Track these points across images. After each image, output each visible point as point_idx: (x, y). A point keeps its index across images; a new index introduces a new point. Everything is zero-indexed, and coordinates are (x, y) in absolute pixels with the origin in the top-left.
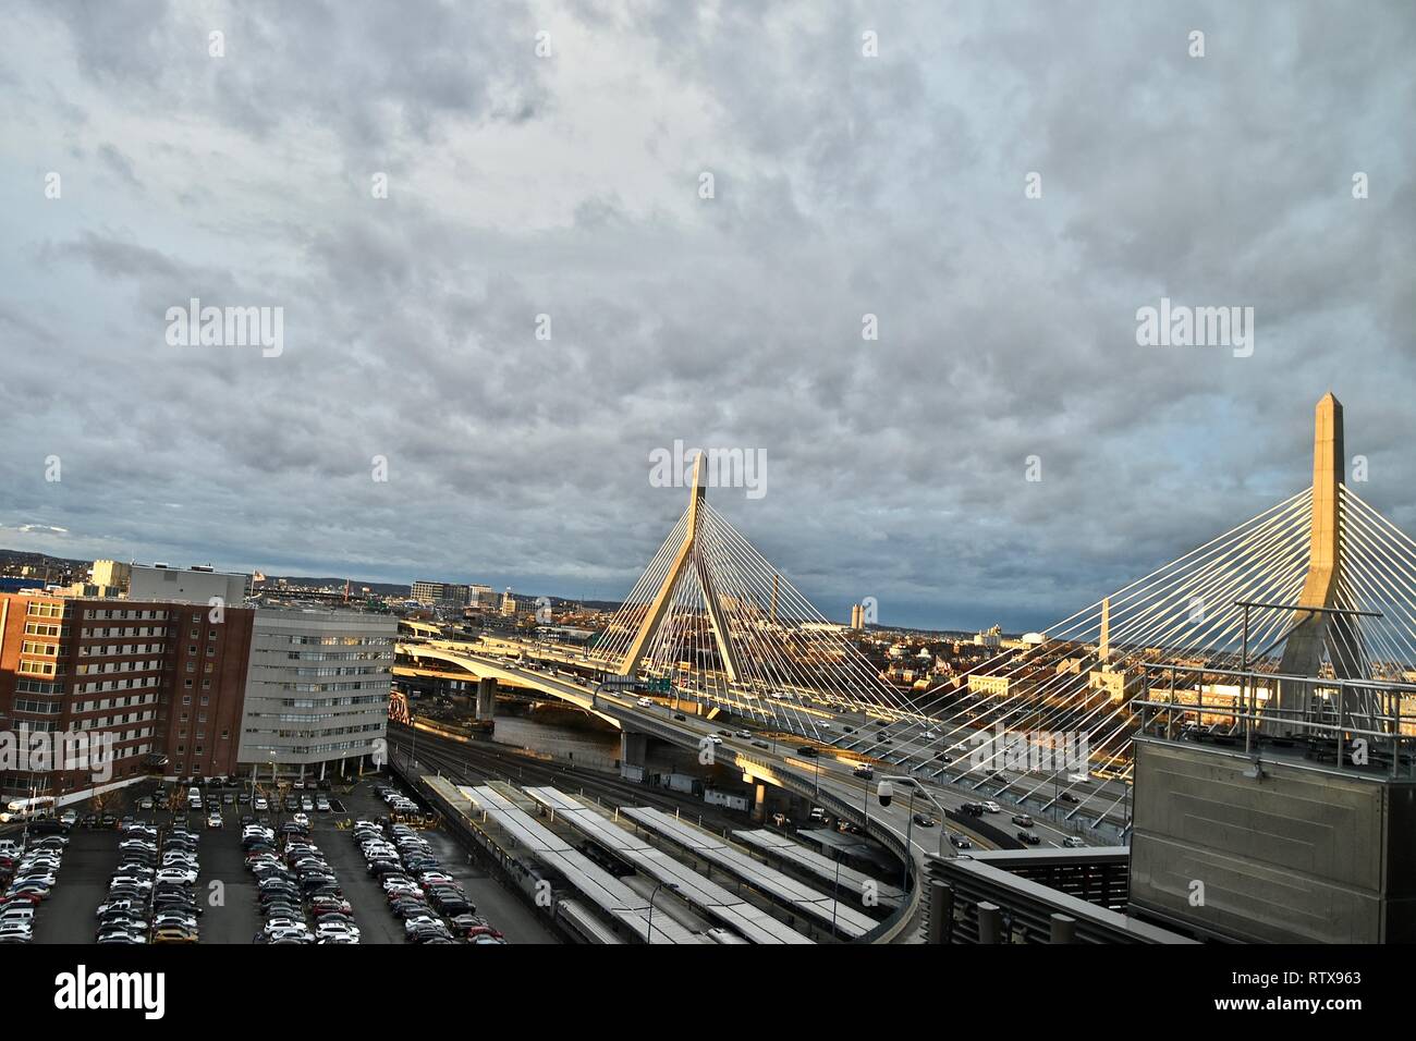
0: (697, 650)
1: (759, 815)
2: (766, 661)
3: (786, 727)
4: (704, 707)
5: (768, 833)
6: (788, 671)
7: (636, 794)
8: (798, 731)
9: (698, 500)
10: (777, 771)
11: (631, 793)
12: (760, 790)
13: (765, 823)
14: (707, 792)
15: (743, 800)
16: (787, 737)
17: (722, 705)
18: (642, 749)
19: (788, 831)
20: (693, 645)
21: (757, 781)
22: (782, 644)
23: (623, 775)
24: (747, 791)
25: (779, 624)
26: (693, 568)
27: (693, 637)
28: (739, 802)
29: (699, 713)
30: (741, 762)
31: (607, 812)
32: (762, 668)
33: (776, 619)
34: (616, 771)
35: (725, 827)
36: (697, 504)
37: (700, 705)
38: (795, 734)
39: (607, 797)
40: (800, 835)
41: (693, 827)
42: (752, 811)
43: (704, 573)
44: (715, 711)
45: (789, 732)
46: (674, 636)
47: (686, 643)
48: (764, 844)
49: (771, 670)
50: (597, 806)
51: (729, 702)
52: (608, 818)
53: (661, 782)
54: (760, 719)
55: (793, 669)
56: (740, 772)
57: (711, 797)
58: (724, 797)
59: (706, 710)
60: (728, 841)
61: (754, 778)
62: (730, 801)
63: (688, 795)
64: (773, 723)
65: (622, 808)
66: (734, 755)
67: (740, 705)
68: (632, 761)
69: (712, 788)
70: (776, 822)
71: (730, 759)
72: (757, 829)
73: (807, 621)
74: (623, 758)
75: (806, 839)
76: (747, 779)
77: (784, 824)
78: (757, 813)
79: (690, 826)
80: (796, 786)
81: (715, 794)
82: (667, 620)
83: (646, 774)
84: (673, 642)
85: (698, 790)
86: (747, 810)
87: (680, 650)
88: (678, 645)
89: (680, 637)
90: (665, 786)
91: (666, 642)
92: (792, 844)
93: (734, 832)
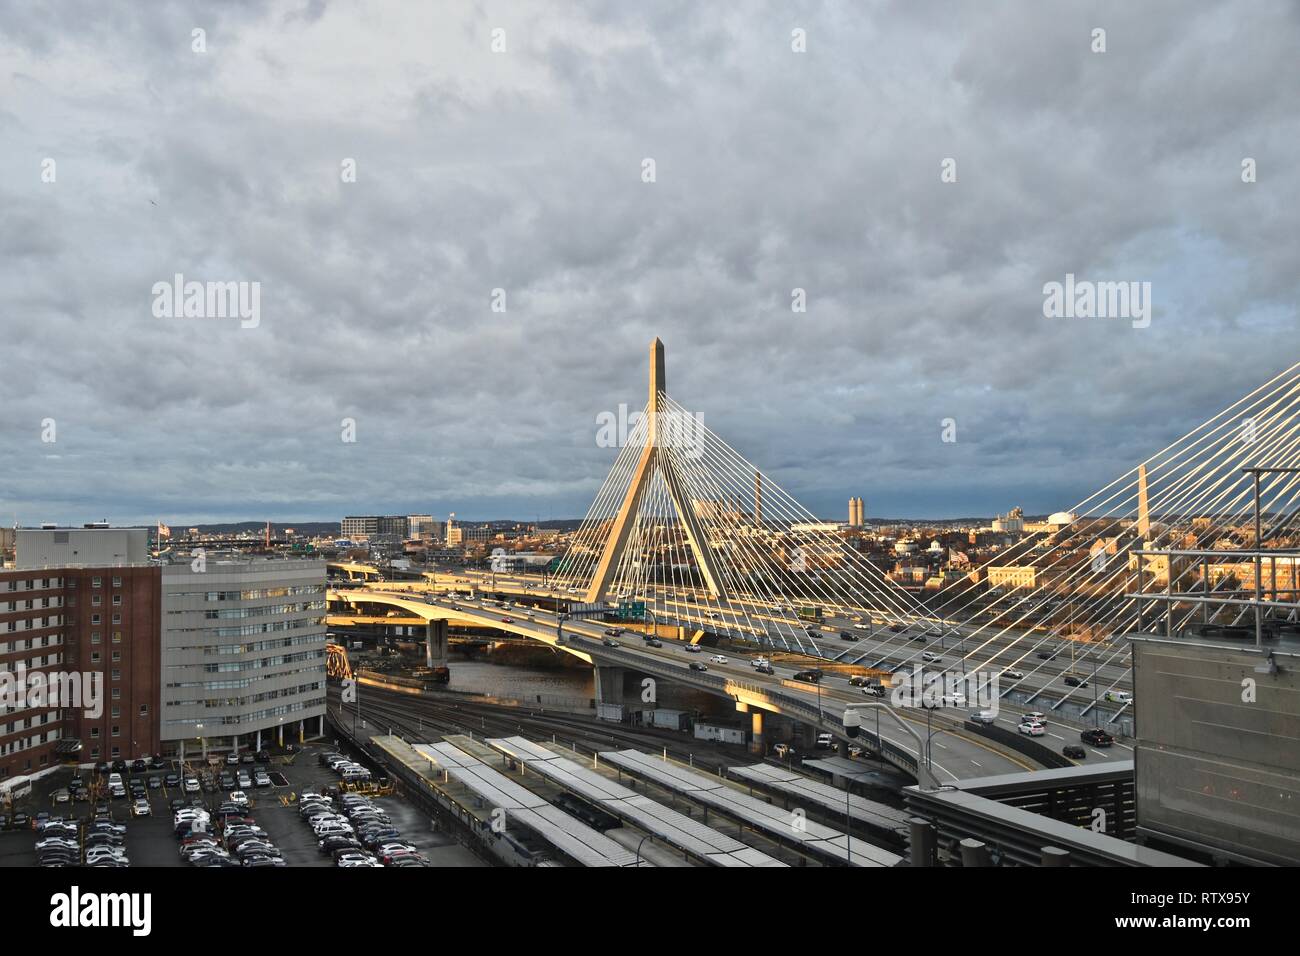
0: (673, 566)
1: (757, 747)
2: (752, 573)
3: (782, 646)
4: (686, 632)
5: (770, 767)
6: (778, 582)
7: (616, 736)
8: (795, 648)
9: (657, 394)
10: (772, 696)
11: (611, 735)
12: (757, 719)
13: (766, 755)
14: (697, 727)
15: (738, 733)
16: (784, 656)
17: (707, 627)
18: (619, 683)
19: (793, 763)
20: (667, 561)
21: (752, 709)
22: (769, 551)
23: (600, 715)
24: (742, 721)
25: (764, 528)
26: (659, 474)
27: (667, 552)
28: (734, 734)
29: (682, 637)
30: (732, 690)
31: (584, 759)
32: (749, 581)
33: (760, 524)
34: (592, 711)
35: (720, 765)
36: (657, 400)
37: (682, 629)
38: (793, 652)
39: (584, 742)
40: (806, 766)
41: (682, 767)
42: (750, 744)
43: (671, 476)
44: (700, 634)
45: (786, 651)
46: (645, 552)
47: (659, 561)
48: (765, 779)
49: (759, 583)
50: (572, 753)
51: (713, 622)
52: (585, 766)
53: (644, 720)
54: (750, 639)
55: (785, 579)
56: (731, 701)
57: (702, 732)
58: (717, 731)
59: (690, 634)
60: (724, 780)
61: (749, 706)
62: (723, 734)
63: (674, 731)
64: (766, 642)
65: (600, 754)
66: (723, 682)
67: (726, 625)
68: (608, 699)
69: (702, 721)
70: (778, 753)
71: (719, 687)
72: (757, 763)
73: (795, 522)
74: (598, 696)
75: (814, 769)
76: (740, 707)
77: (787, 755)
79: (679, 767)
80: (797, 711)
81: (706, 728)
82: (635, 534)
83: (625, 713)
84: (644, 560)
85: (687, 725)
86: (744, 743)
87: (653, 568)
88: (650, 563)
89: (652, 553)
90: (649, 724)
91: (636, 560)
92: (797, 777)
93: (731, 769)
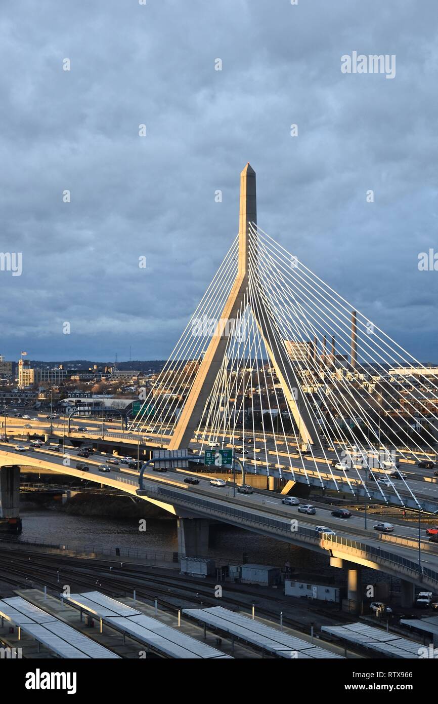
0: (263, 412)
1: (353, 605)
3: (379, 498)
4: (276, 481)
5: (366, 627)
6: (376, 429)
7: (201, 593)
8: (393, 500)
9: (248, 226)
10: (372, 553)
11: (195, 591)
12: (352, 575)
13: (363, 613)
14: (288, 583)
15: (332, 590)
16: (381, 509)
17: (299, 476)
18: (204, 536)
19: (389, 622)
20: (257, 405)
21: (348, 565)
23: (183, 570)
24: (337, 577)
25: (361, 371)
26: (248, 311)
27: (256, 396)
28: (328, 591)
29: (271, 488)
30: (326, 545)
31: (167, 616)
33: (357, 366)
34: (175, 566)
35: (312, 624)
36: (248, 232)
37: (271, 479)
38: (391, 505)
39: (166, 599)
40: (404, 626)
41: (273, 626)
42: (344, 602)
43: (262, 314)
44: (290, 484)
45: (383, 503)
46: (233, 396)
47: (248, 404)
48: (361, 639)
50: (155, 610)
51: (305, 472)
52: (169, 624)
53: (231, 575)
54: (345, 490)
57: (293, 589)
58: (309, 587)
59: (280, 484)
60: (317, 639)
61: (344, 562)
62: (316, 592)
63: (263, 588)
64: (362, 494)
65: (185, 611)
66: (317, 535)
67: (319, 475)
68: (193, 553)
69: (293, 577)
70: (374, 612)
71: (312, 541)
72: (352, 622)
73: (395, 365)
74: (182, 550)
75: (412, 629)
76: (335, 563)
77: (384, 614)
78: (351, 604)
79: (269, 625)
80: (396, 568)
81: (298, 584)
82: (223, 377)
83: (210, 567)
84: (231, 404)
85: (276, 581)
86: (338, 601)
87: (241, 413)
88: (238, 409)
89: (240, 398)
90: (236, 580)
91: (223, 405)
92: (395, 637)
93: (324, 628)
